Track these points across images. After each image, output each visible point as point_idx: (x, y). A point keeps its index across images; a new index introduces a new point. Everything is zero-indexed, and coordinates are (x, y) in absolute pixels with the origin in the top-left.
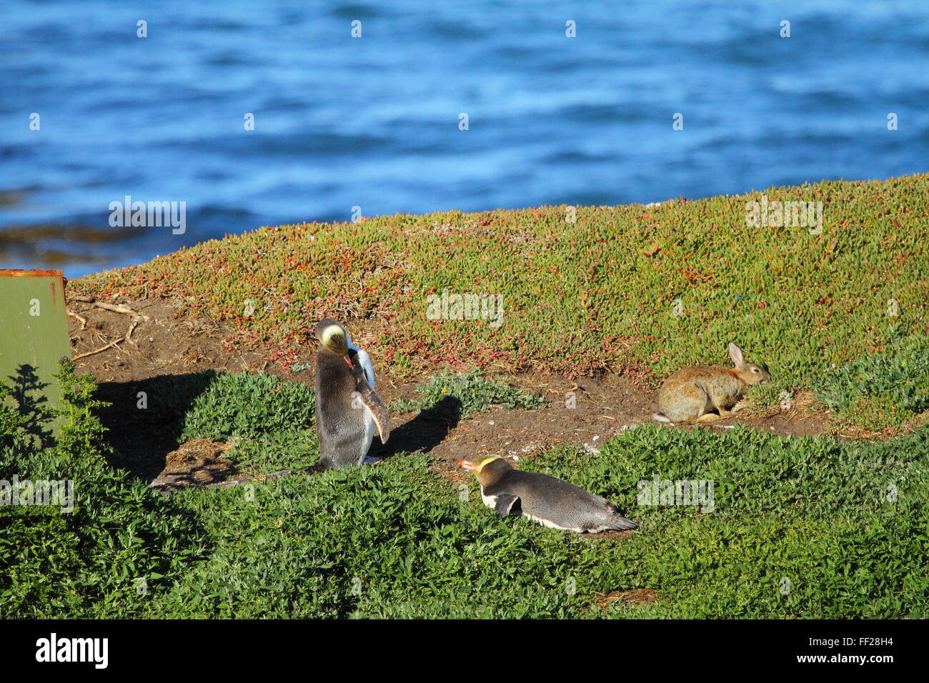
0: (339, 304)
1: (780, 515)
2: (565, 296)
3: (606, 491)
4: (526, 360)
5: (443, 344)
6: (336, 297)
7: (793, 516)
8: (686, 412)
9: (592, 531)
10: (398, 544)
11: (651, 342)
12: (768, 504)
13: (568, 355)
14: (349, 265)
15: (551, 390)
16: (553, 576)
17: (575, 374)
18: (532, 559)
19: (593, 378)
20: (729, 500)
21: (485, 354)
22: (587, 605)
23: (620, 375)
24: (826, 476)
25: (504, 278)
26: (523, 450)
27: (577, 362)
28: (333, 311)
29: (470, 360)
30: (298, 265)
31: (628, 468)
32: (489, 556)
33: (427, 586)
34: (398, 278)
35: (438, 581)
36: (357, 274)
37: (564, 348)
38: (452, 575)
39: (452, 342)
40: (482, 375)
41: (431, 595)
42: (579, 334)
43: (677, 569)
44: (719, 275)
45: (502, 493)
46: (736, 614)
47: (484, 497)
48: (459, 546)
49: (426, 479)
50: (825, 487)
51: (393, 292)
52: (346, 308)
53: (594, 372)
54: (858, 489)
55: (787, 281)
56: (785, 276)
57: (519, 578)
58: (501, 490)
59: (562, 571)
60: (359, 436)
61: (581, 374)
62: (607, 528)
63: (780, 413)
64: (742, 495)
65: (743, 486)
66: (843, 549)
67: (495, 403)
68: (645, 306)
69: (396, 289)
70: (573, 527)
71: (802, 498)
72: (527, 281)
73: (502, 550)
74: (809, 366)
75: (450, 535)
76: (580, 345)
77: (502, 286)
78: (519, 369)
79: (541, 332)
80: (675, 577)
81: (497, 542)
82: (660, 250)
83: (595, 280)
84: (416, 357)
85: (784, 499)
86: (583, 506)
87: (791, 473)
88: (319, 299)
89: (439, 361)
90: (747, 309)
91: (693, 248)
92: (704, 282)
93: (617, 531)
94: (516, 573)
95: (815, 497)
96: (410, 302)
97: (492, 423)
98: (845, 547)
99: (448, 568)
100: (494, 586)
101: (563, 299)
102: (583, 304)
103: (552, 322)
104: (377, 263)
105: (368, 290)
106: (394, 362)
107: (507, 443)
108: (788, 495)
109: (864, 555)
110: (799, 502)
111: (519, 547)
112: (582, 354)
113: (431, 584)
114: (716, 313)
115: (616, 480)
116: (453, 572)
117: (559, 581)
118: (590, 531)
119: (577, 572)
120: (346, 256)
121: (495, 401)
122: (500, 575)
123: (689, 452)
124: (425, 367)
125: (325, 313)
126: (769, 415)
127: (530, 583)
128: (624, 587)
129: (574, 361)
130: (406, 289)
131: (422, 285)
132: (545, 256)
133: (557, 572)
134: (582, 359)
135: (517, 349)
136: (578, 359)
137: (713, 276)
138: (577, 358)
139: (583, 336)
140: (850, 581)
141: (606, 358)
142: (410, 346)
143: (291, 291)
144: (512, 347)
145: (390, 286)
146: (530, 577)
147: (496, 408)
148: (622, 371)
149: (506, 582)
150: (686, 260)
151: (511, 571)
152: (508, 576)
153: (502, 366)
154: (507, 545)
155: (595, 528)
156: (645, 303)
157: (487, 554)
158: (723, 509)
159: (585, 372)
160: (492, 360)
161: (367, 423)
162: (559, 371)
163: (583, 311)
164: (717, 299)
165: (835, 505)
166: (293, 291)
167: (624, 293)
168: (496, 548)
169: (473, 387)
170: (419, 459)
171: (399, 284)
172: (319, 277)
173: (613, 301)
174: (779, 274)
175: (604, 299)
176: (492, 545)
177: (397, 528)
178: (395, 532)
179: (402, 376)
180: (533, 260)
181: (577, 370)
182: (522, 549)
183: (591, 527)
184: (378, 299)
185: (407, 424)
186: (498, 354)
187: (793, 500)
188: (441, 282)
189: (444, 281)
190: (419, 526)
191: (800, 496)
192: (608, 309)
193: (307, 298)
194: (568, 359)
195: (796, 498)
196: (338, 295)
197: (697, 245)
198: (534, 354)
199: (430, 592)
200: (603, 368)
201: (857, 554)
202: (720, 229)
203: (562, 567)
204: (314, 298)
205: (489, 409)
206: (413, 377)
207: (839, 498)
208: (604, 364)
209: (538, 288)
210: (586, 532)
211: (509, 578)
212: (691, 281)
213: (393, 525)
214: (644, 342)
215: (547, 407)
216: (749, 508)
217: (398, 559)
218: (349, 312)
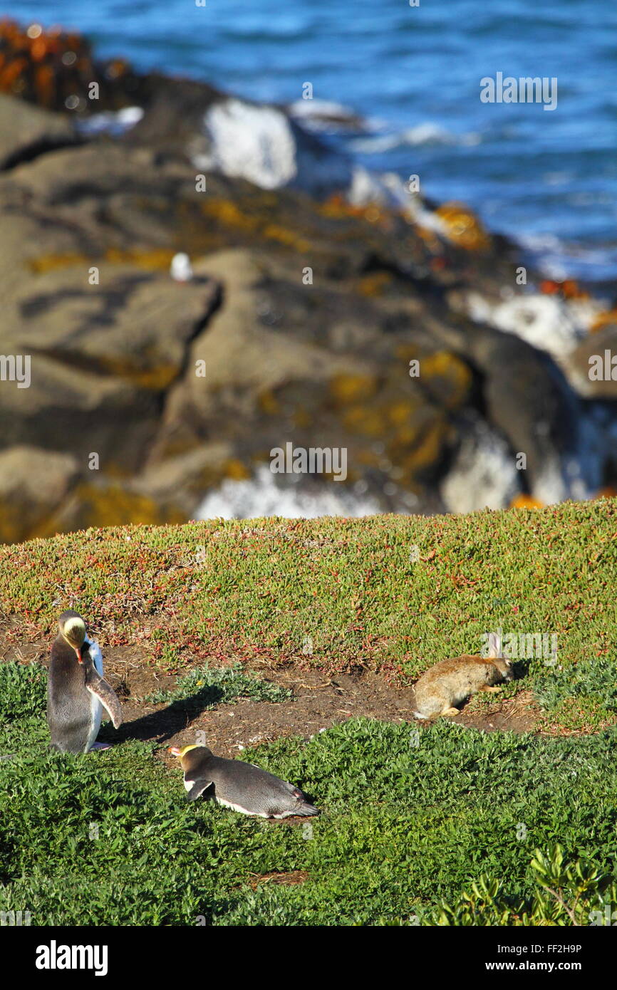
0: (126, 600)
1: (451, 804)
2: (339, 596)
3: (300, 779)
4: (287, 657)
5: (213, 640)
6: (125, 594)
7: (461, 806)
8: (431, 709)
9: (277, 816)
10: (71, 824)
11: (407, 642)
12: (441, 794)
13: (328, 653)
14: (144, 564)
15: (303, 685)
16: (215, 857)
17: (333, 671)
18: (198, 839)
19: (350, 674)
20: (407, 790)
21: (249, 650)
22: (238, 885)
23: (377, 673)
24: (504, 770)
25: (286, 580)
26: (250, 740)
27: (336, 660)
28: (120, 607)
29: (236, 656)
30: (96, 562)
31: (323, 758)
32: (155, 837)
33: (90, 863)
34: (186, 577)
35: (102, 859)
36: (149, 574)
37: (325, 646)
38: (117, 854)
39: (221, 638)
40: (242, 670)
41: (92, 872)
42: (342, 633)
43: (329, 853)
44: (485, 581)
45: (200, 779)
46: (366, 896)
47: (185, 782)
48: (129, 828)
49: (144, 765)
50: (499, 780)
51: (180, 591)
52: (132, 604)
53: (351, 670)
54: (530, 783)
55: (546, 587)
56: (546, 583)
57: (181, 858)
58: (199, 776)
59: (225, 852)
60: (86, 723)
61: (339, 671)
62: (291, 813)
63: (500, 711)
64: (420, 785)
65: (423, 777)
66: (473, 836)
67: (244, 696)
68: (410, 608)
69: (185, 587)
70: (260, 812)
71: (476, 790)
72: (307, 582)
73: (169, 832)
74: (538, 668)
75: (123, 816)
76: (341, 643)
77: (283, 587)
78: (280, 665)
79: (307, 631)
80: (326, 860)
81: (165, 824)
82: (438, 556)
83: (370, 582)
84: (185, 652)
85: (457, 790)
86: (271, 792)
87: (472, 766)
88: (108, 595)
89: (206, 656)
90: (501, 613)
91: (467, 555)
92: (469, 587)
93: (302, 817)
94: (177, 854)
95: (487, 789)
96: (194, 600)
97: (232, 714)
98: (476, 835)
99: (113, 847)
100: (154, 865)
101: (336, 601)
102: (353, 605)
103: (320, 621)
104: (173, 563)
105: (157, 588)
106: (162, 656)
107: (237, 734)
108: (461, 786)
109: (493, 843)
110: (471, 793)
111: (186, 829)
112: (342, 652)
113: (94, 862)
114: (472, 616)
115: (311, 770)
116: (118, 851)
117: (220, 862)
118: (275, 816)
119: (239, 854)
120: (143, 556)
121: (245, 694)
122: (161, 854)
123: (385, 744)
124: (190, 661)
125: (111, 609)
126: (490, 713)
127: (190, 863)
128: (280, 869)
129: (334, 659)
130: (193, 588)
131: (207, 585)
132: (330, 560)
133: (220, 853)
134: (341, 657)
135: (280, 646)
136: (338, 657)
137: (479, 581)
138: (336, 656)
139: (345, 635)
140: (476, 867)
141: (364, 657)
142: (181, 641)
143: (83, 587)
144: (276, 644)
145: (178, 584)
146: (192, 857)
147: (243, 701)
148: (378, 669)
149: (166, 861)
150: (459, 566)
151: (173, 851)
152: (170, 856)
153: (264, 662)
154: (174, 827)
155: (280, 814)
156: (410, 606)
157: (153, 835)
158: (400, 799)
159: (343, 669)
160: (255, 656)
161: (94, 710)
162: (318, 667)
163: (351, 612)
164: (477, 603)
165: (504, 797)
166: (85, 587)
167: (394, 596)
168: (163, 830)
169: (226, 680)
170: (147, 747)
171: (188, 582)
172: (113, 575)
173: (382, 603)
174: (541, 581)
175: (375, 601)
176: (160, 827)
177: (71, 809)
178: (69, 812)
179: (165, 669)
180: (318, 563)
181: (336, 668)
182: (188, 831)
183: (276, 813)
184: (166, 596)
185: (157, 713)
186: (262, 650)
187: (466, 791)
188: (227, 582)
189: (229, 581)
190: (92, 807)
191: (474, 787)
192: (376, 610)
193: (96, 594)
194: (327, 657)
195: (469, 789)
196: (127, 591)
197: (472, 552)
198: (296, 651)
199: (93, 870)
200: (361, 666)
201: (487, 842)
202: (500, 538)
203: (225, 849)
204: (104, 594)
205: (236, 702)
206: (177, 670)
207: (510, 790)
208: (362, 662)
209: (315, 590)
210: (272, 818)
211: (171, 859)
212: (458, 586)
213: (67, 805)
214: (401, 643)
215: (292, 701)
216: (423, 798)
217: (66, 838)
218: (134, 608)
